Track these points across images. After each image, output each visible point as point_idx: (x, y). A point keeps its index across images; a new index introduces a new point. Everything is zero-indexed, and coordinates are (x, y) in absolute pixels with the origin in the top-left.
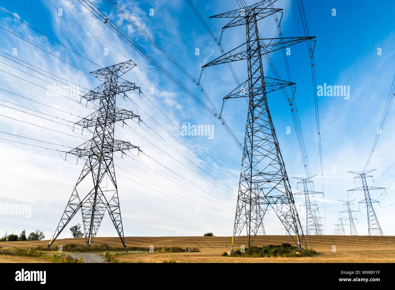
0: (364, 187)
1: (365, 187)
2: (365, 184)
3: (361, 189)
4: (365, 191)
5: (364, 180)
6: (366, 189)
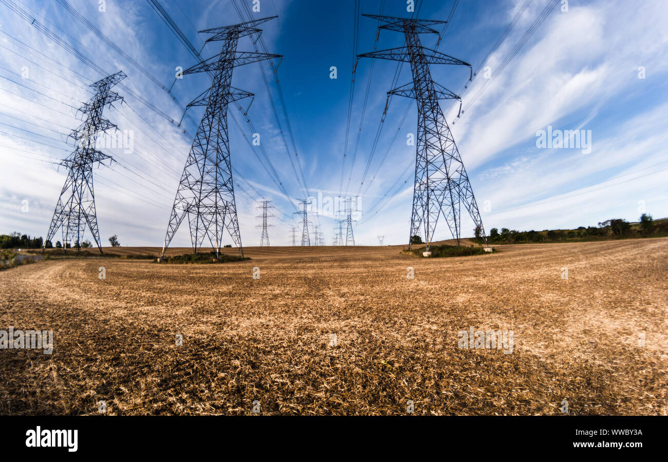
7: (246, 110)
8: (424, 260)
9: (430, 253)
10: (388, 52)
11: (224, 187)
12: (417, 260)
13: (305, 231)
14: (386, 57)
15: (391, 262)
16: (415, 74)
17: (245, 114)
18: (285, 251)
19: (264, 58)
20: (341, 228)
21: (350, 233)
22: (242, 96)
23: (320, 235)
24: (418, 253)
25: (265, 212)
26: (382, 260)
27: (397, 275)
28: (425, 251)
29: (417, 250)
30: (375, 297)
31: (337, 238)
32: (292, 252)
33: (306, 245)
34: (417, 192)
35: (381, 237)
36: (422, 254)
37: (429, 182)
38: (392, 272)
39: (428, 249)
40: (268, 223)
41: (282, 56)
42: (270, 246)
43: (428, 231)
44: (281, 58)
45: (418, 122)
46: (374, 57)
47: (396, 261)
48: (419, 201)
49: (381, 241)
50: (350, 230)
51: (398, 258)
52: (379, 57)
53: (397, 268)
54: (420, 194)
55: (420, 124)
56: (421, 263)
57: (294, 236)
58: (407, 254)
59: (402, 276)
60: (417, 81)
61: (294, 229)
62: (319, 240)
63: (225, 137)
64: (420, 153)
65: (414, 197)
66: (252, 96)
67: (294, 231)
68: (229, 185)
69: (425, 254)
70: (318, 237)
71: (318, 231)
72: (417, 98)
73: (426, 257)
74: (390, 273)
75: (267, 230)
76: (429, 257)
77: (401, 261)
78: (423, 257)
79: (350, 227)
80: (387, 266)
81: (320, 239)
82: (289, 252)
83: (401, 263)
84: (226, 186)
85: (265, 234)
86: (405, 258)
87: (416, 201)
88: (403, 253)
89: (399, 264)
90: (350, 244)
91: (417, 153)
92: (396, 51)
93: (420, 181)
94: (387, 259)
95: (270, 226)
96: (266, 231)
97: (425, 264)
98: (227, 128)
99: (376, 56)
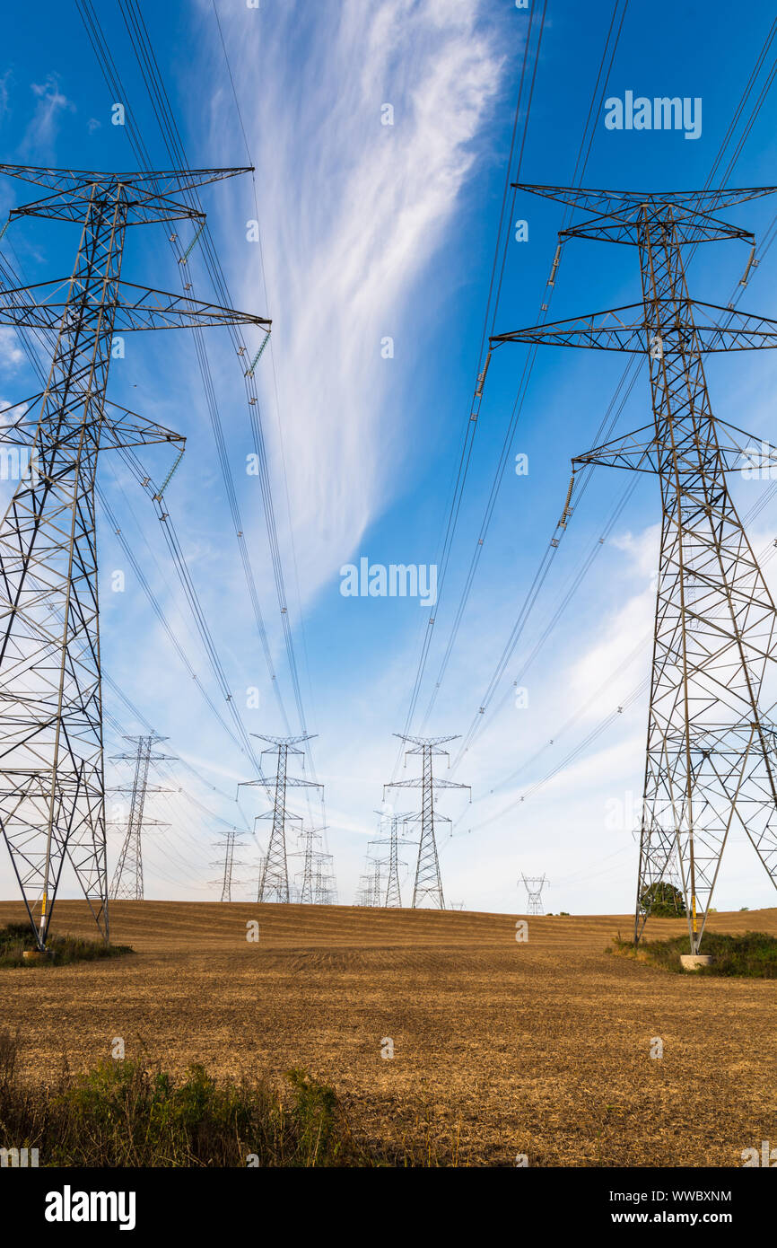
0: (424, 779)
1: (427, 779)
2: (427, 770)
3: (416, 783)
4: (426, 790)
5: (427, 762)
6: (428, 783)
7: (160, 485)
8: (683, 982)
9: (703, 960)
10: (583, 325)
11: (80, 716)
12: (661, 981)
13: (277, 848)
14: (574, 340)
15: (583, 981)
16: (659, 394)
17: (157, 497)
18: (209, 921)
19: (215, 321)
20: (394, 842)
21: (427, 862)
22: (147, 438)
23: (319, 863)
24: (665, 954)
25: (141, 775)
26: (554, 973)
27: (607, 1018)
28: (688, 953)
29: (664, 945)
30: (568, 1055)
31: (378, 876)
32: (229, 924)
33: (272, 899)
34: (657, 757)
35: (534, 881)
36: (678, 960)
37: (691, 732)
38: (592, 1009)
39: (696, 945)
40: (148, 814)
41: (269, 322)
42: (146, 897)
43: (693, 887)
44: (266, 326)
45: (662, 545)
46: (539, 342)
47: (598, 979)
48: (661, 787)
49: (534, 897)
50: (428, 851)
51: (602, 968)
52: (553, 340)
53: (602, 999)
54: (664, 766)
55: (667, 554)
56: (674, 991)
57: (229, 864)
58: (630, 955)
59: (620, 1020)
60: (664, 422)
61: (231, 836)
62: (315, 880)
63: (88, 559)
64: (666, 640)
65: (647, 774)
66: (180, 444)
67: (230, 845)
68: (91, 709)
69: (689, 961)
70: (314, 868)
71: (316, 848)
72: (661, 472)
73: (691, 973)
74: (588, 1012)
75: (143, 838)
76: (702, 972)
77: (613, 981)
78: (682, 971)
79: (428, 840)
80: (574, 993)
81: (319, 875)
82: (221, 923)
83: (613, 987)
84: (84, 713)
85: (131, 853)
86: (621, 972)
87: (652, 785)
88: (618, 953)
89: (607, 989)
90: (428, 903)
91: (656, 639)
92: (605, 321)
93: (663, 725)
94: (570, 971)
95: (155, 823)
96: (139, 843)
97: (685, 994)
98: (94, 530)
99: (545, 339)
